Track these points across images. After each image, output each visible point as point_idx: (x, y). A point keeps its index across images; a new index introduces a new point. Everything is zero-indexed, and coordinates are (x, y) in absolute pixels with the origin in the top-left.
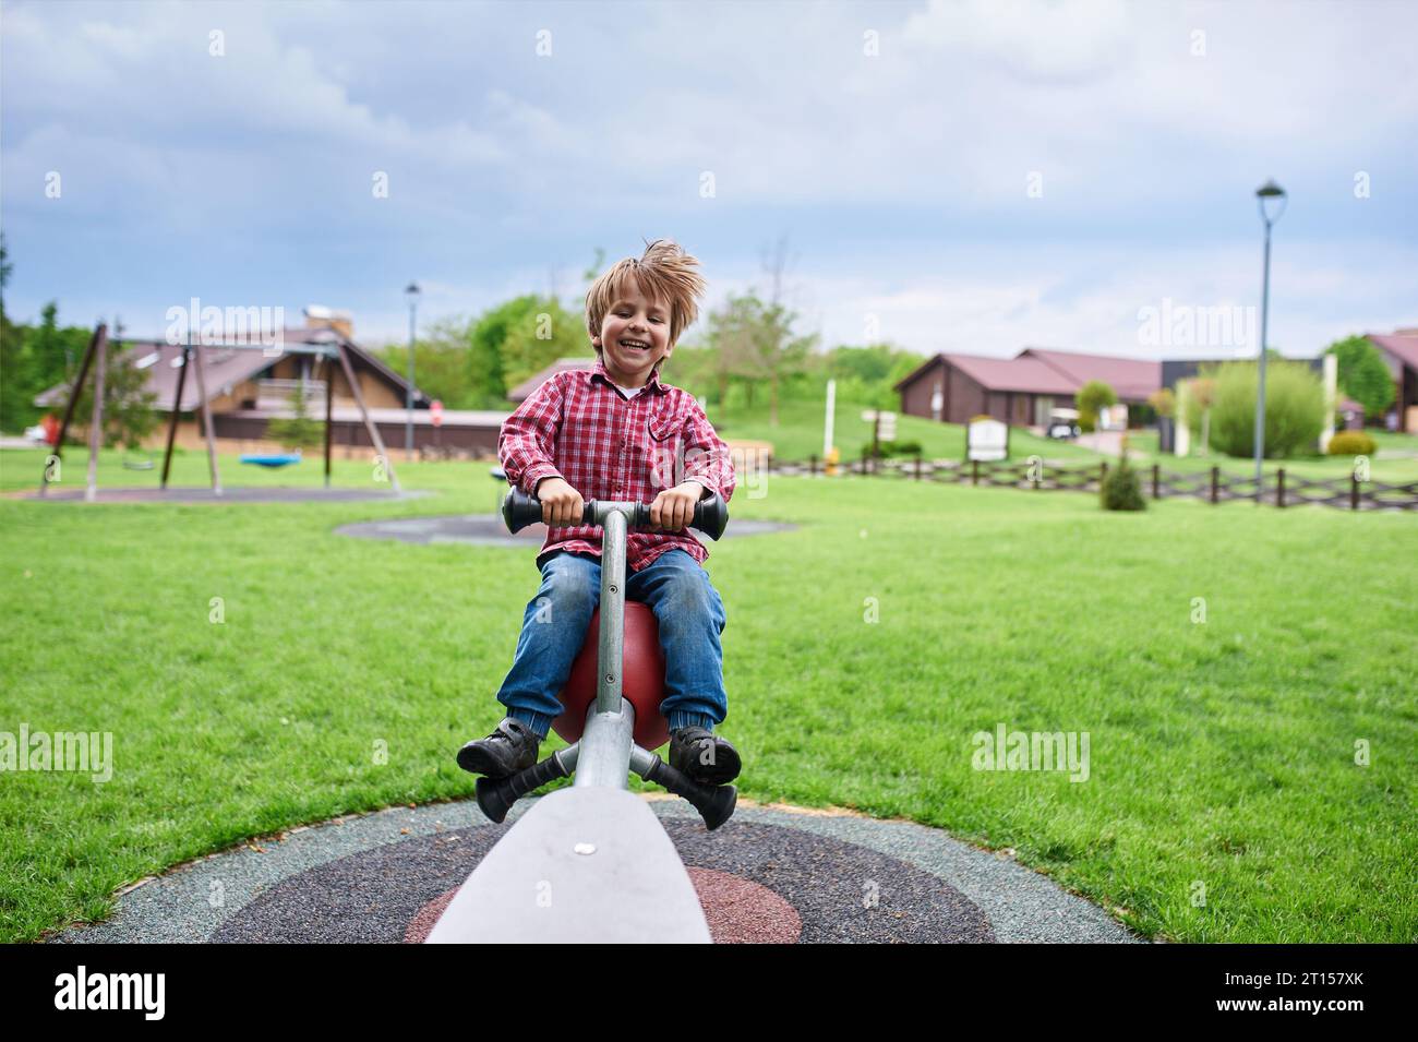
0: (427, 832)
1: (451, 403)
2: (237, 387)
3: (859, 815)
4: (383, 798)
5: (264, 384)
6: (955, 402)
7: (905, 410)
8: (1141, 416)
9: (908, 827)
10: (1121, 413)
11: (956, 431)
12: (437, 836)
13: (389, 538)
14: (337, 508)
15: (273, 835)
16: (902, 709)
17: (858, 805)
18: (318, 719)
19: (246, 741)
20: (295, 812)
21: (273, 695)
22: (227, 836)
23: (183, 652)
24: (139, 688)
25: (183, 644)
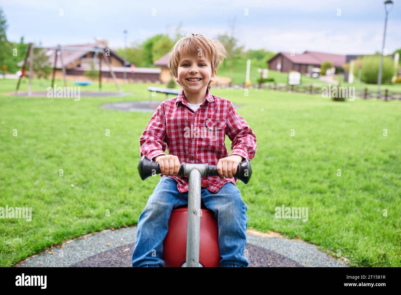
0: (117, 246)
1: (137, 65)
2: (76, 61)
4: (102, 226)
5: (84, 60)
6: (285, 66)
7: (270, 68)
8: (339, 71)
10: (333, 70)
11: (284, 75)
12: (120, 248)
13: (116, 109)
14: (103, 99)
15: (58, 245)
16: (288, 183)
17: (280, 232)
18: (84, 185)
19: (58, 195)
20: (69, 234)
21: (70, 174)
22: (40, 248)
23: (45, 154)
24: (27, 170)
25: (45, 151)
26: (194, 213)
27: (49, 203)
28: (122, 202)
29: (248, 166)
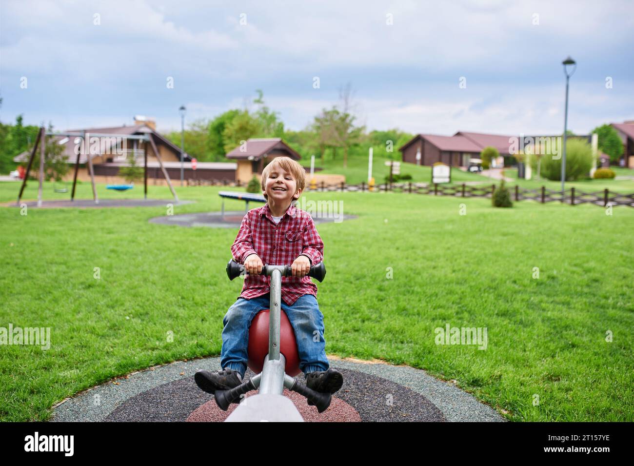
1: (201, 159)
3: (386, 363)
4: (172, 357)
6: (427, 156)
7: (404, 160)
8: (510, 161)
9: (408, 369)
10: (501, 160)
11: (427, 169)
13: (173, 224)
14: (150, 210)
15: (122, 376)
16: (404, 309)
17: (385, 358)
18: (143, 317)
19: (110, 328)
20: (133, 365)
21: (122, 305)
22: (103, 378)
23: (82, 283)
24: (62, 302)
25: (82, 280)
26: (275, 305)
27: (103, 336)
28: (194, 334)
29: (322, 267)
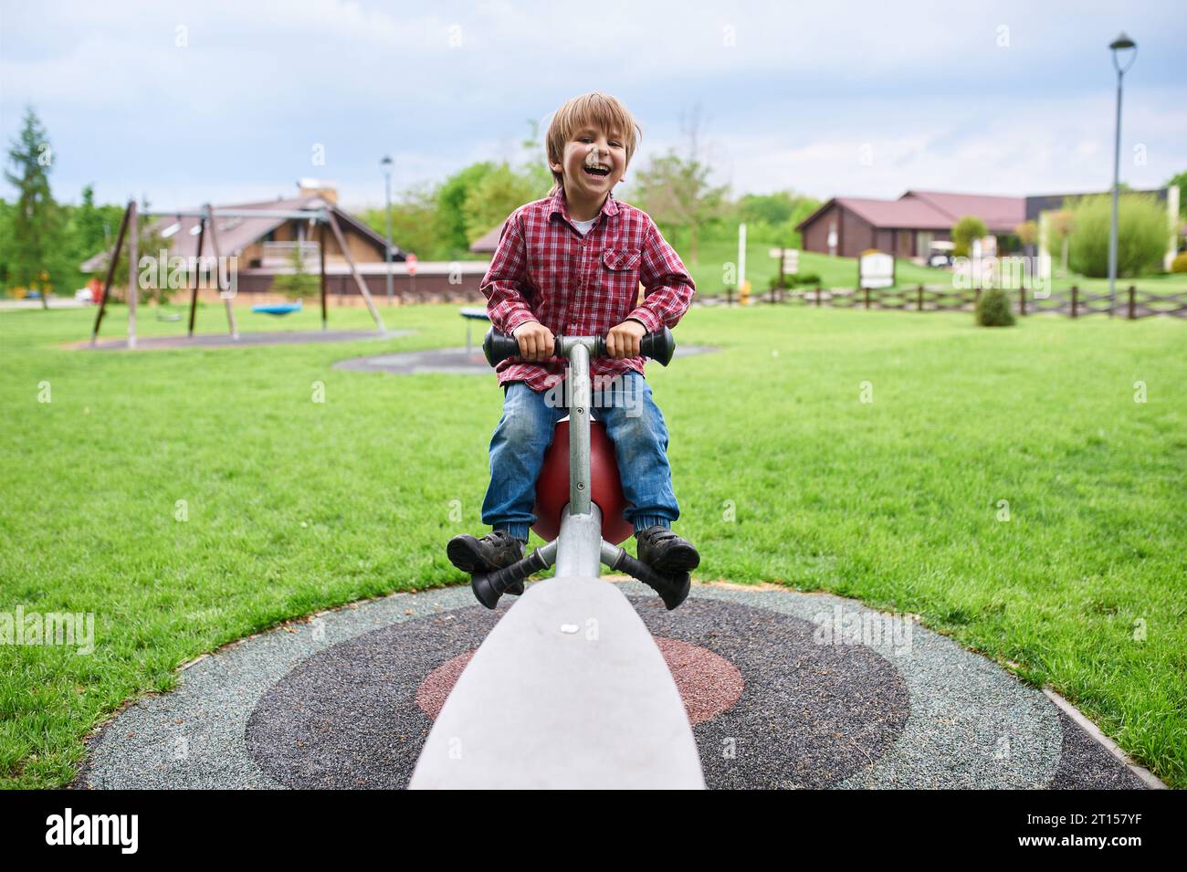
1: (424, 256)
2: (245, 250)
3: (786, 589)
4: (389, 585)
5: (268, 245)
6: (848, 238)
7: (805, 247)
8: (1007, 244)
9: (828, 598)
10: (991, 243)
11: (850, 263)
12: (436, 616)
13: (378, 370)
14: (334, 347)
15: (301, 618)
16: (817, 500)
17: (784, 581)
18: (331, 522)
19: (274, 542)
20: (318, 600)
21: (293, 503)
23: (217, 471)
25: (217, 464)
27: (260, 554)
